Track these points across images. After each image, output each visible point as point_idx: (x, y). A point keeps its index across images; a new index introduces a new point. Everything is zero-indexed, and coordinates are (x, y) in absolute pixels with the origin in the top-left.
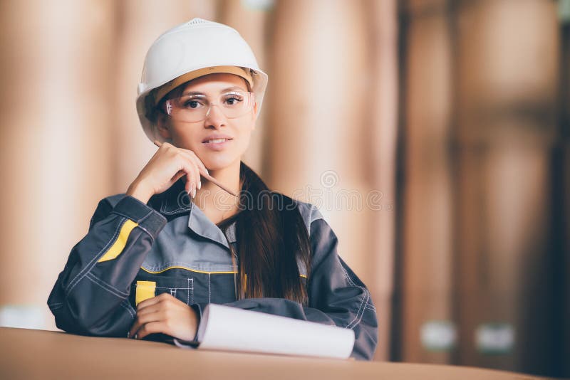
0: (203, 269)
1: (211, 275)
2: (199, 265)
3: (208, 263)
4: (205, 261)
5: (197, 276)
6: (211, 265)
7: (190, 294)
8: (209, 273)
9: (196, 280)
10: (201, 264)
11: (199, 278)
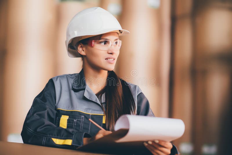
0: (88, 112)
1: (92, 115)
2: (87, 111)
3: (91, 110)
4: (90, 109)
5: (86, 115)
6: (92, 111)
7: (82, 122)
8: (91, 114)
9: (85, 117)
10: (88, 110)
11: (87, 116)
